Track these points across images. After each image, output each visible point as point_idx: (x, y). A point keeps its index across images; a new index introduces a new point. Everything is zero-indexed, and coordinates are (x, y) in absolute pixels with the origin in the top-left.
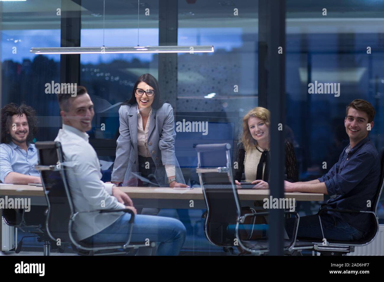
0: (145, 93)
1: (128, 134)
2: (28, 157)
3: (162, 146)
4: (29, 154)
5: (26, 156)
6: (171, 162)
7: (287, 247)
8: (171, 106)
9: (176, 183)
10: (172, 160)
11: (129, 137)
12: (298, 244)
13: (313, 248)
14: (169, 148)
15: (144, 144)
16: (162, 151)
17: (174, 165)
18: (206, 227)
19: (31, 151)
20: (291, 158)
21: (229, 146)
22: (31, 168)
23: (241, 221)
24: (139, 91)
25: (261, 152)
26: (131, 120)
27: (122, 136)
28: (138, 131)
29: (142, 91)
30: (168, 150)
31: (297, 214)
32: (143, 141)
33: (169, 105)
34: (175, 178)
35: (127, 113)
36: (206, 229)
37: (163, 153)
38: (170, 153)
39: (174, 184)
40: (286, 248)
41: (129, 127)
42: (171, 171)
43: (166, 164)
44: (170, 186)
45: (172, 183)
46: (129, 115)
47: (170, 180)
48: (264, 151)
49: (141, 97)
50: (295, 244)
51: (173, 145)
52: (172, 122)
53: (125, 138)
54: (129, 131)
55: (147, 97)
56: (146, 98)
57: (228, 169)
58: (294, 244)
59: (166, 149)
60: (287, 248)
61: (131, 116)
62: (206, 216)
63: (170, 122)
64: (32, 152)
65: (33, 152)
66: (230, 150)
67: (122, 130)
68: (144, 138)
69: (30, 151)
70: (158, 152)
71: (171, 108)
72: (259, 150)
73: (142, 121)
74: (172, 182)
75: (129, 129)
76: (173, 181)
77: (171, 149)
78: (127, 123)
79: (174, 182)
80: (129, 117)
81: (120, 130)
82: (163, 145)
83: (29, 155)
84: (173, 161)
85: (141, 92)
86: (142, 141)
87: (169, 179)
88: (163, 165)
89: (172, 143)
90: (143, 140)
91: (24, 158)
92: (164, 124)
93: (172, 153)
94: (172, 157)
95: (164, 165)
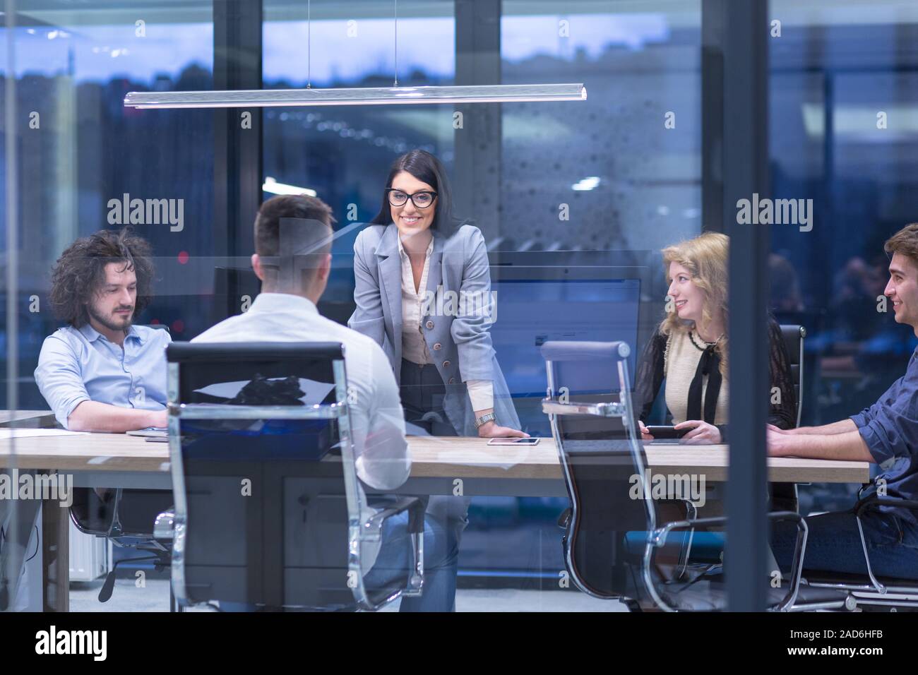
0: (409, 200)
1: (377, 302)
2: (126, 360)
3: (458, 334)
4: (127, 352)
5: (121, 357)
6: (480, 373)
7: (776, 605)
8: (480, 232)
9: (496, 426)
10: (483, 369)
11: (378, 310)
12: (805, 597)
13: (845, 605)
14: (474, 339)
15: (417, 328)
16: (459, 346)
17: (489, 381)
18: (570, 547)
19: (134, 344)
20: (773, 362)
21: (624, 349)
22: (134, 387)
23: (658, 539)
24: (396, 196)
25: (701, 349)
26: (384, 267)
27: (361, 309)
28: (404, 295)
29: (402, 194)
30: (472, 343)
31: (800, 520)
32: (416, 321)
33: (476, 231)
34: (493, 414)
35: (374, 250)
36: (569, 552)
37: (462, 351)
38: (478, 351)
39: (490, 429)
40: (773, 606)
41: (379, 287)
42: (482, 396)
43: (469, 378)
44: (480, 433)
45: (485, 427)
46: (380, 256)
47: (481, 418)
48: (709, 347)
49: (402, 210)
50: (798, 595)
51: (487, 331)
52: (485, 273)
53: (368, 315)
54: (379, 297)
55: (415, 210)
56: (413, 213)
57: (624, 407)
58: (794, 598)
59: (468, 341)
60: (777, 607)
61: (385, 258)
62: (570, 520)
63: (480, 273)
64: (137, 347)
65: (141, 345)
66: (628, 358)
67: (361, 294)
68: (416, 314)
69: (131, 343)
70: (451, 348)
71: (479, 238)
72: (697, 346)
73: (410, 268)
74: (484, 424)
75: (379, 292)
76: (489, 421)
77: (481, 342)
78: (374, 274)
79: (490, 424)
80: (379, 260)
81: (356, 295)
82: (461, 331)
83: (128, 356)
84: (487, 372)
85: (401, 196)
86: (412, 322)
87: (478, 417)
88: (463, 381)
89: (482, 327)
90: (414, 319)
91: (116, 362)
92: (463, 279)
93: (484, 353)
94: (483, 360)
95: (465, 382)
